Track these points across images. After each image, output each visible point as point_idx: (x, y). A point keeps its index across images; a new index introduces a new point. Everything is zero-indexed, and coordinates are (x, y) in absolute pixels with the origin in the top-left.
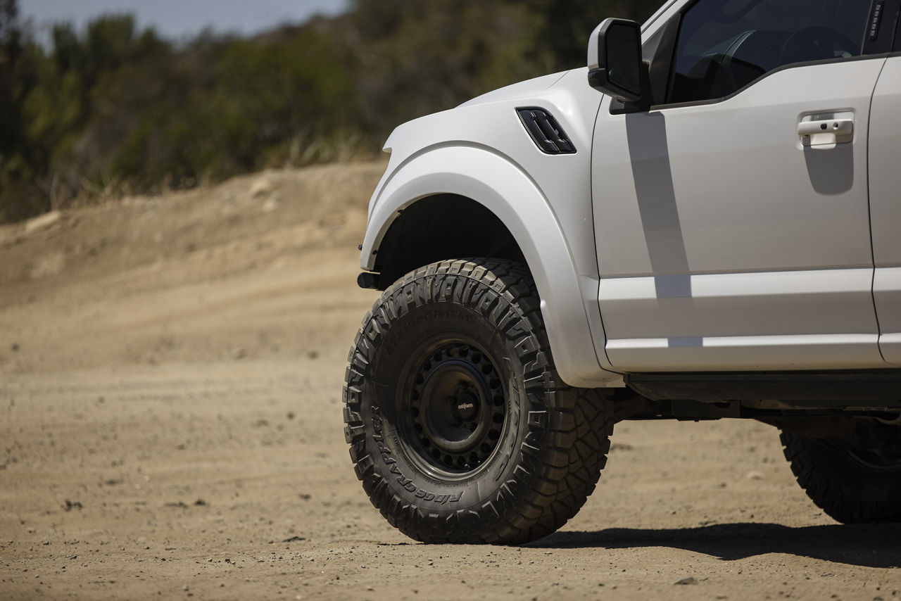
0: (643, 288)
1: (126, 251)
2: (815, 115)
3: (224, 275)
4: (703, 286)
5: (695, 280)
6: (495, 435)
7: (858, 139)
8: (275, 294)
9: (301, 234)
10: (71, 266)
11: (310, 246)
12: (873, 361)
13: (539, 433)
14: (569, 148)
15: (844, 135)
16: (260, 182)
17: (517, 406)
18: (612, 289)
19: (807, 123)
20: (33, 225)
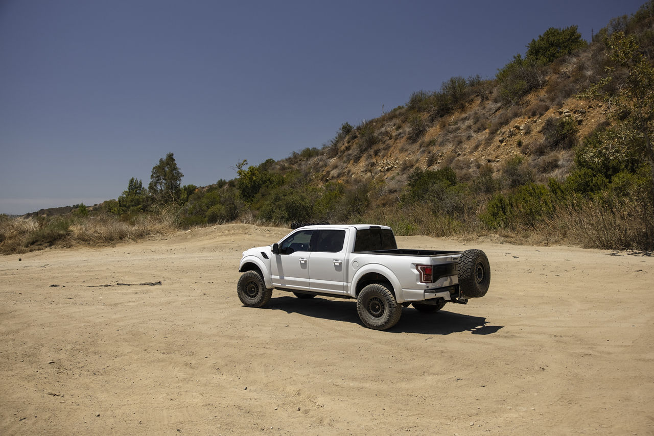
0: (278, 277)
1: (199, 235)
2: (302, 258)
3: (210, 239)
4: (286, 278)
5: (285, 277)
6: (257, 294)
7: (307, 262)
8: (217, 242)
9: (220, 234)
10: (192, 237)
11: (221, 235)
12: (309, 290)
13: (263, 294)
14: (268, 258)
15: (306, 262)
16: (215, 227)
17: (260, 290)
18: (273, 277)
19: (300, 259)
20: (187, 231)
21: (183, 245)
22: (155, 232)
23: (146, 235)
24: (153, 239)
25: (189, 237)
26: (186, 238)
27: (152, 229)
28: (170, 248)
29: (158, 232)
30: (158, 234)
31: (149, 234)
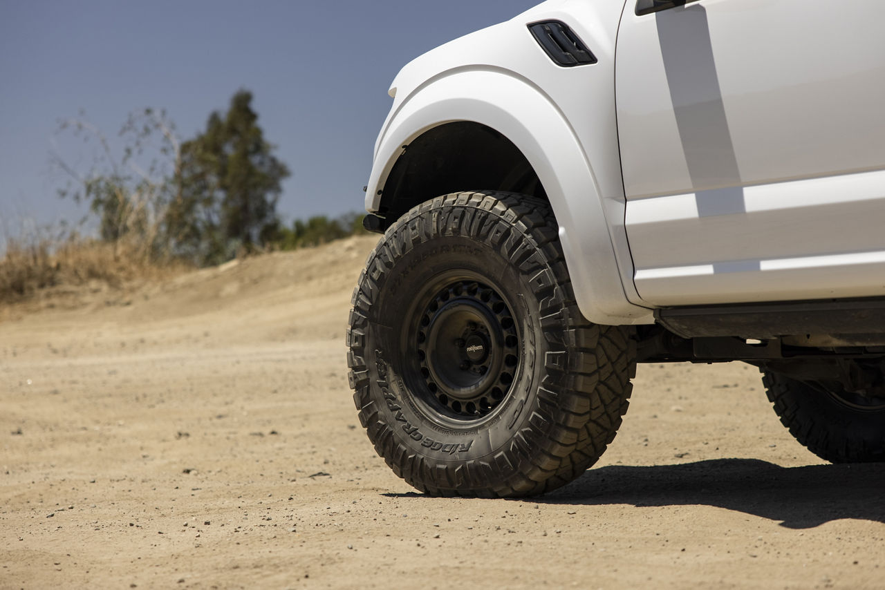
5: (749, 192)
6: (507, 380)
13: (557, 376)
14: (590, 58)
17: (532, 346)
18: (640, 212)
21: (195, 324)
22: (83, 274)
23: (42, 286)
24: (69, 301)
25: (231, 288)
26: (216, 296)
27: (71, 261)
28: (137, 336)
29: (93, 274)
30: (94, 284)
31: (53, 282)
